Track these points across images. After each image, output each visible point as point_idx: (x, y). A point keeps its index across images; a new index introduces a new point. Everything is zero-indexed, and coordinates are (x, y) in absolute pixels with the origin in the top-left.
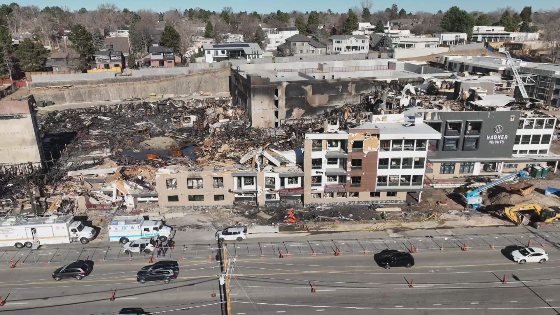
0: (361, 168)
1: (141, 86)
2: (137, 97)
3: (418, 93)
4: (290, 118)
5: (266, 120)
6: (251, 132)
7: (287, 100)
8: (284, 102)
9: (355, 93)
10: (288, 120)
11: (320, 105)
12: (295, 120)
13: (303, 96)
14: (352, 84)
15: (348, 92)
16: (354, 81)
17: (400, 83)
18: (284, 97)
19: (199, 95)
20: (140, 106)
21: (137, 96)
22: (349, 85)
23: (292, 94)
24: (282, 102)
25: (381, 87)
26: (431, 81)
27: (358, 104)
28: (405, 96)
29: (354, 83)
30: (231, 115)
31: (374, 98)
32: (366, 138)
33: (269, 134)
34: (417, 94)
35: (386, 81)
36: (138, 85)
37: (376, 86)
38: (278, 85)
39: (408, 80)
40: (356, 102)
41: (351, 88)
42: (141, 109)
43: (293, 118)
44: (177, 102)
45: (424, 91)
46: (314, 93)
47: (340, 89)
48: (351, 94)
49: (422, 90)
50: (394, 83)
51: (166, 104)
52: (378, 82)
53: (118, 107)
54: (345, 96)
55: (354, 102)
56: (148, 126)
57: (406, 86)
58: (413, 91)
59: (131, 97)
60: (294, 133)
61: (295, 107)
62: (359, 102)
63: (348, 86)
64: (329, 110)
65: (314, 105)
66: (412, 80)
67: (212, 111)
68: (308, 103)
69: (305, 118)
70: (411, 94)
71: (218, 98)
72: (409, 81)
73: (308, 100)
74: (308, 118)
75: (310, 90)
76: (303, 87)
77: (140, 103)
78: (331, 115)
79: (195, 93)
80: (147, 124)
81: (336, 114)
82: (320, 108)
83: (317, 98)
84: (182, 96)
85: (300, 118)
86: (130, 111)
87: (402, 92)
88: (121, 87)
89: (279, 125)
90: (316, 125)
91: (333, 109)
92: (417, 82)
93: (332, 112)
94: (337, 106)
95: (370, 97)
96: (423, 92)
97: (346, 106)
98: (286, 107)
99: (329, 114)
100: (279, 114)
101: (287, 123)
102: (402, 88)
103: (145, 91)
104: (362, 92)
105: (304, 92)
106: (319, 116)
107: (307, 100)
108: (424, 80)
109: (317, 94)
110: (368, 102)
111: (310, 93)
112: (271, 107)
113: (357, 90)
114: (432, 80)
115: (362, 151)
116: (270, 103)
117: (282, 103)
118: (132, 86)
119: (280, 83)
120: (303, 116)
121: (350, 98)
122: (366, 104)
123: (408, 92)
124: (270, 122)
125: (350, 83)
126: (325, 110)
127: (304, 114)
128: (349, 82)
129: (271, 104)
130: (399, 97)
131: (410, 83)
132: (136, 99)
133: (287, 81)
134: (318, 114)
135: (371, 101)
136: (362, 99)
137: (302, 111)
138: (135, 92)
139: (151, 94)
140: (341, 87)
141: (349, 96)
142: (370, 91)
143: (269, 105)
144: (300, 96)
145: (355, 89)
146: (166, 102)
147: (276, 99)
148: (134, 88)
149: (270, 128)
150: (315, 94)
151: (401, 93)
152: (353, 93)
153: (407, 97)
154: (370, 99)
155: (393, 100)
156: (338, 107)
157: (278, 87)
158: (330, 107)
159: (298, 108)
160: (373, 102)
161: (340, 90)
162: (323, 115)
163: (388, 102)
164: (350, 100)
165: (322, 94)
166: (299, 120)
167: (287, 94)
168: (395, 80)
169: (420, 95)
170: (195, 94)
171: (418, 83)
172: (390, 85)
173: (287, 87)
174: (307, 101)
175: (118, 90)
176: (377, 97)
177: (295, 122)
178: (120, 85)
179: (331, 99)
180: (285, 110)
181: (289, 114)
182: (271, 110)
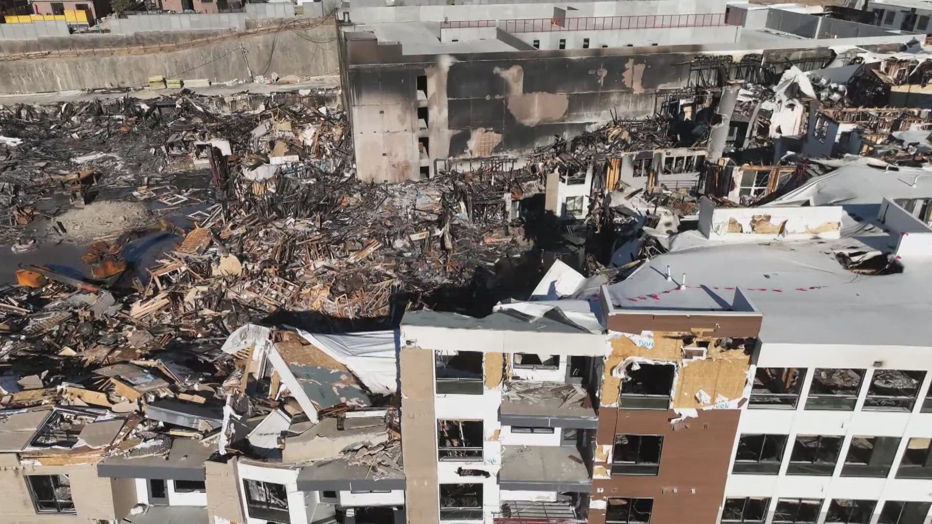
0: (656, 470)
1: (128, 59)
2: (121, 86)
3: (824, 94)
4: (461, 157)
5: (395, 161)
6: (351, 196)
7: (453, 107)
8: (445, 113)
9: (643, 91)
10: (455, 162)
11: (544, 120)
12: (476, 160)
13: (497, 97)
14: (635, 63)
15: (623, 86)
16: (640, 56)
17: (768, 63)
18: (445, 100)
19: (268, 82)
20: (116, 107)
21: (123, 83)
22: (627, 66)
23: (468, 90)
24: (440, 111)
25: (713, 72)
26: (857, 58)
27: (649, 121)
28: (785, 101)
29: (642, 62)
30: (309, 143)
31: (693, 106)
32: (689, 355)
33: (397, 202)
34: (819, 96)
35: (729, 58)
36: (122, 57)
37: (700, 71)
38: (428, 65)
39: (790, 55)
40: (644, 113)
41: (633, 75)
42: (117, 117)
43: (469, 156)
44: (206, 100)
45: (841, 87)
46: (529, 88)
47: (600, 77)
48: (629, 91)
49: (833, 86)
50: (750, 62)
51: (175, 106)
52: (706, 58)
53: (63, 110)
54: (614, 98)
55: (636, 113)
56: (104, 165)
57: (787, 71)
58: (807, 89)
59: (108, 86)
60: (462, 204)
61: (475, 128)
62: (651, 115)
63: (624, 70)
64: (567, 136)
65: (527, 122)
66: (800, 55)
67: (264, 131)
68: (510, 117)
69: (501, 155)
70: (804, 95)
71: (307, 92)
72: (793, 57)
73: (513, 107)
74: (510, 156)
75: (516, 81)
76: (497, 70)
77: (118, 102)
78: (573, 150)
79: (261, 78)
80: (105, 159)
81: (587, 146)
82: (545, 129)
83: (537, 101)
84: (227, 83)
85: (488, 156)
86: (90, 120)
87: (774, 88)
88: (81, 58)
89: (432, 175)
90: (525, 185)
91: (579, 134)
92: (813, 60)
93: (576, 142)
94: (590, 124)
95: (682, 102)
96: (836, 90)
97: (616, 124)
98: (450, 127)
99: (569, 147)
100: (432, 143)
101: (453, 168)
102: (776, 79)
103: (140, 70)
104: (661, 87)
105: (499, 86)
106: (540, 150)
107: (508, 107)
108: (834, 55)
109: (537, 90)
110: (675, 114)
111: (517, 88)
112: (407, 125)
113: (649, 81)
114: (859, 55)
115: (666, 404)
116: (405, 113)
117: (439, 114)
118: (107, 59)
119: (431, 60)
120: (497, 149)
121: (627, 101)
122: (669, 120)
123: (794, 91)
124: (407, 167)
125: (631, 61)
126: (557, 136)
127: (500, 144)
128: (626, 59)
129: (408, 117)
130: (767, 105)
131: (796, 62)
132: (119, 88)
133: (451, 55)
134: (538, 144)
135: (683, 113)
136: (659, 106)
137: (496, 138)
138: (115, 71)
139: (151, 79)
140: (604, 73)
141: (624, 97)
142: (682, 85)
143: (402, 121)
144: (488, 98)
145: (642, 79)
146: (176, 100)
147: (423, 104)
148: (113, 64)
149: (408, 181)
150: (530, 91)
151: (774, 93)
152: (638, 89)
153: (792, 106)
154: (683, 106)
155: (750, 116)
156: (591, 129)
157: (427, 71)
158: (572, 126)
159: (484, 130)
160: (688, 116)
161: (601, 81)
162: (553, 150)
163: (737, 119)
164: (626, 109)
165: (552, 90)
166: (487, 160)
167: (451, 91)
168: (755, 55)
169: (828, 99)
170: (259, 79)
171: (817, 64)
172: (738, 67)
173: (453, 69)
174: (508, 111)
175: (74, 66)
176: (701, 101)
177: (476, 166)
178: (78, 55)
179: (576, 104)
180: (447, 134)
181: (458, 144)
182: (409, 134)
